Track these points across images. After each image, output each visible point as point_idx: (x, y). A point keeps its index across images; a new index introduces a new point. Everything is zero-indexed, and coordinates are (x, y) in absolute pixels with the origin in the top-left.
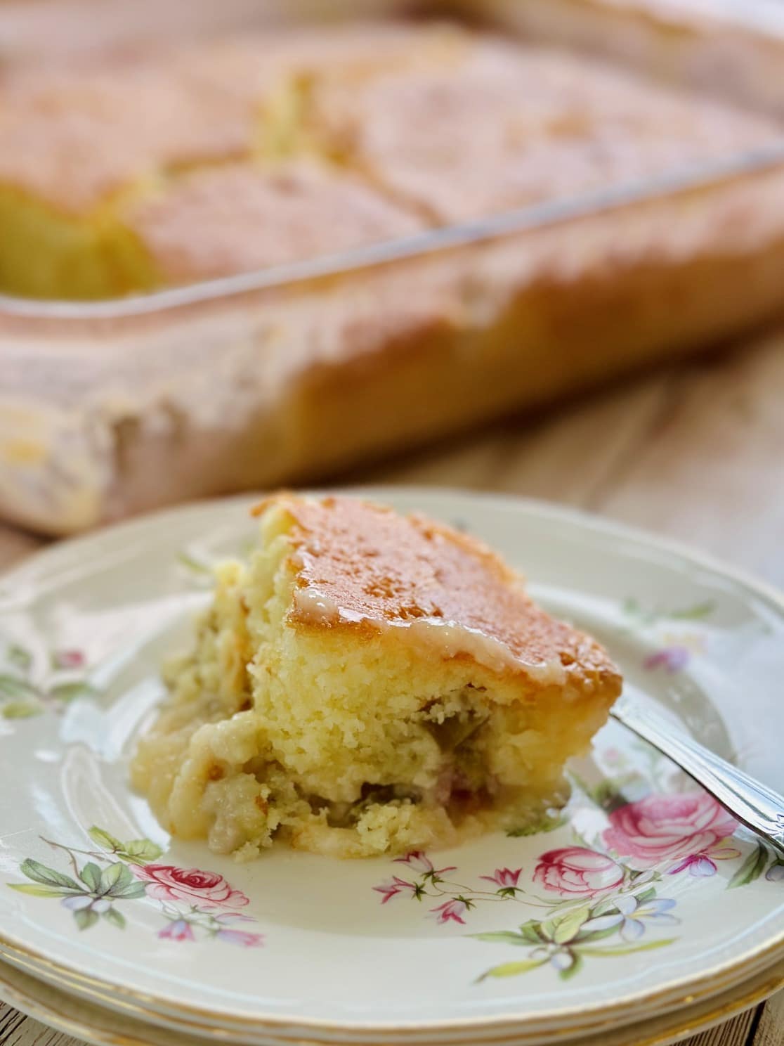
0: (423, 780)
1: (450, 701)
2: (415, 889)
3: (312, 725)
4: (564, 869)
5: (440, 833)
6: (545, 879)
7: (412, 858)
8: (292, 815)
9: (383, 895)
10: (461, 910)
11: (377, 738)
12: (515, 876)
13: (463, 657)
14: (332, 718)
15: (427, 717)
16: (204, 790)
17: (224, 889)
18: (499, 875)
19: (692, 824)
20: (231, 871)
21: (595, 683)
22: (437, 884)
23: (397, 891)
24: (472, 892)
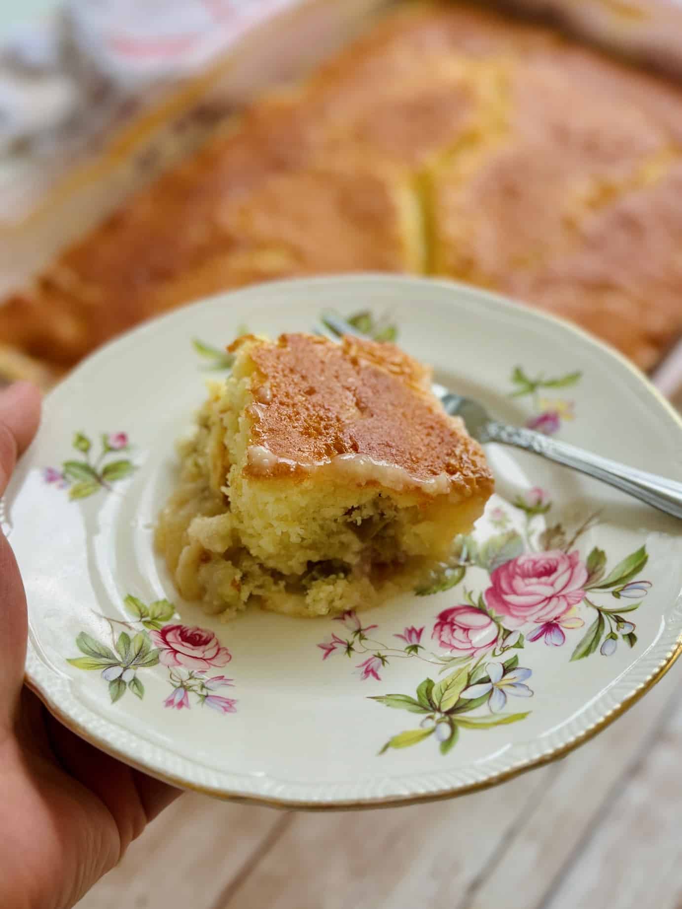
0: (351, 559)
1: (365, 508)
2: (347, 646)
3: (267, 531)
4: (455, 627)
5: (365, 596)
6: (440, 637)
7: (347, 617)
8: (260, 587)
9: (325, 651)
10: (378, 667)
11: (315, 532)
12: (419, 634)
13: (372, 483)
14: (279, 528)
15: (349, 520)
16: (197, 570)
17: (215, 646)
18: (407, 632)
19: (552, 585)
20: (221, 630)
21: (473, 489)
22: (363, 641)
23: (334, 648)
24: (387, 649)
